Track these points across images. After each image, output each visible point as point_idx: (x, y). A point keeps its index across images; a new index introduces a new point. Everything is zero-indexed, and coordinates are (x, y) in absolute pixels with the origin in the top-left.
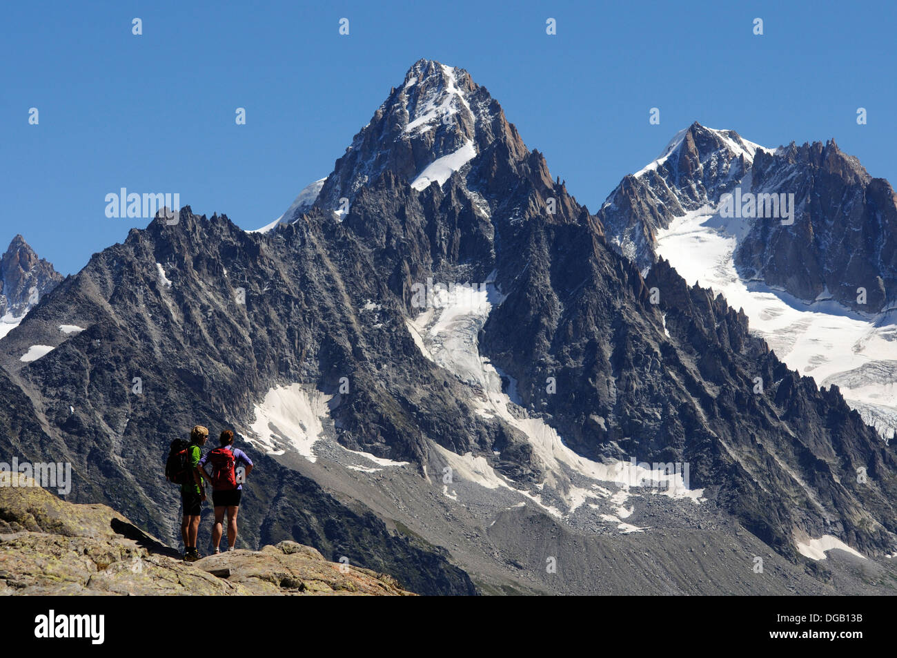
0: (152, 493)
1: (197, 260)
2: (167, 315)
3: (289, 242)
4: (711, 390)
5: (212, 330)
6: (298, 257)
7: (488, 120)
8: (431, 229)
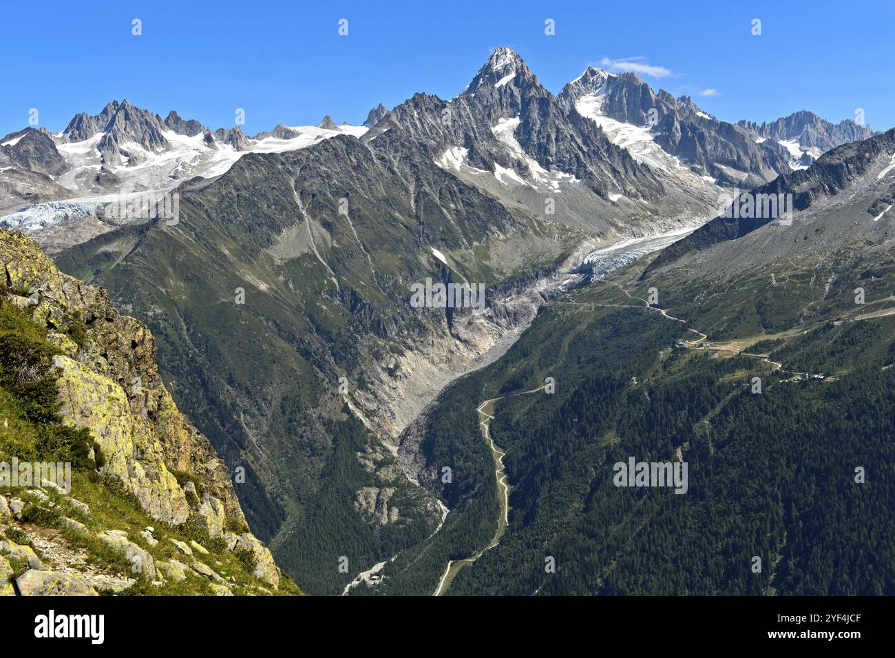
0: (406, 180)
1: (426, 109)
2: (416, 126)
3: (456, 103)
4: (585, 149)
5: (430, 130)
7: (520, 65)
8: (501, 99)
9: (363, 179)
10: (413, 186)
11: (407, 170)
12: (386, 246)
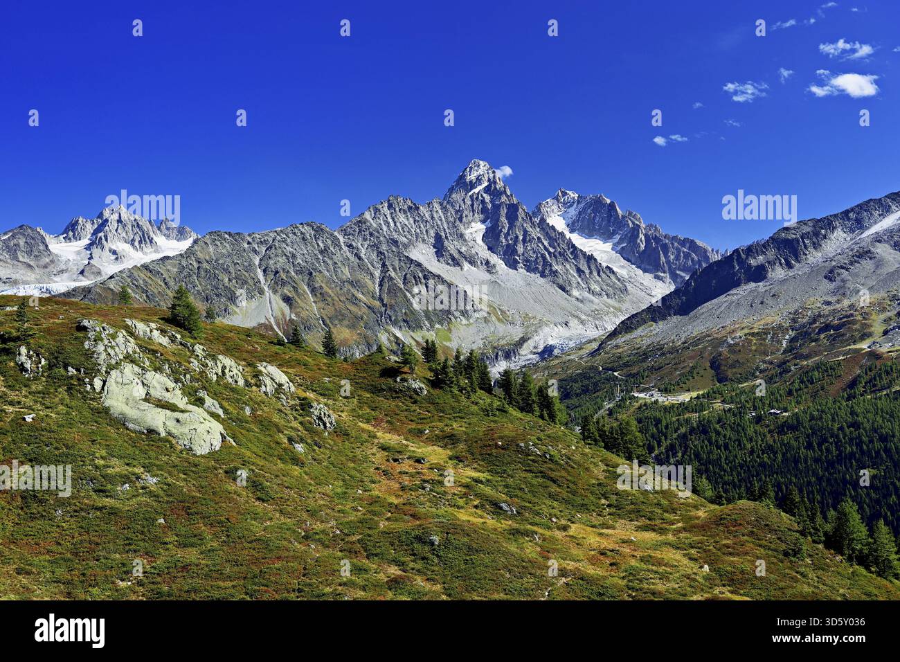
0: (372, 265)
1: (400, 210)
2: (389, 224)
4: (551, 250)
5: (403, 228)
6: (431, 211)
7: (492, 175)
8: (472, 205)
9: (330, 262)
10: (379, 271)
11: (374, 256)
12: (346, 322)
